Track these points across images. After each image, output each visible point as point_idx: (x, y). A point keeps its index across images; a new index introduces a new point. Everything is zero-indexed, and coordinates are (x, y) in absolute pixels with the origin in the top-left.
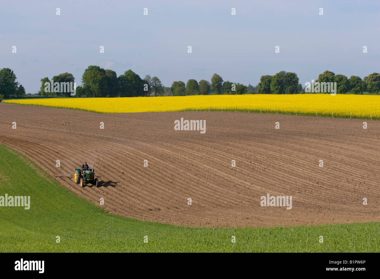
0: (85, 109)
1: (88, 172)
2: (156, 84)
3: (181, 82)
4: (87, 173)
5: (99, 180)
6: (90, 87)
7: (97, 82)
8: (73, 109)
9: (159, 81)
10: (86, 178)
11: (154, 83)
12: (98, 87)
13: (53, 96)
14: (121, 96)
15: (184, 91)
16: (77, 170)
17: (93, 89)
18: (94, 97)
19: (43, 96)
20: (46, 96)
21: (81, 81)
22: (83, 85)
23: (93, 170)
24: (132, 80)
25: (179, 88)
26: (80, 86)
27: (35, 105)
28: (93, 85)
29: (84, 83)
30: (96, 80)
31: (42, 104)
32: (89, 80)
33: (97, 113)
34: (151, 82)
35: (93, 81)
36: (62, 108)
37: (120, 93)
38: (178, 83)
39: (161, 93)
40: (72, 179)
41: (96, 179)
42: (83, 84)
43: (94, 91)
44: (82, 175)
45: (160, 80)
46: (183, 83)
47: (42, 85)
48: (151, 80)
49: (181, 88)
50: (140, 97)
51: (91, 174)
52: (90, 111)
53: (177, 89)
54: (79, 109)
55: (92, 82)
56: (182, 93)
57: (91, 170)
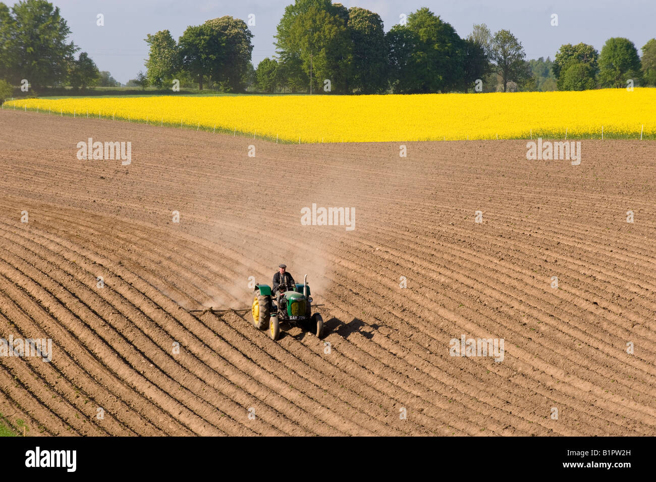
0: (245, 131)
1: (291, 295)
2: (505, 53)
3: (585, 45)
4: (288, 298)
5: (325, 319)
6: (301, 62)
7: (320, 48)
8: (209, 128)
9: (517, 44)
10: (287, 314)
11: (501, 49)
12: (325, 62)
13: (188, 89)
14: (397, 92)
15: (594, 78)
16: (259, 290)
17: (309, 67)
18: (313, 93)
19: (154, 88)
20: (163, 88)
21: (274, 43)
22: (279, 56)
23: (308, 288)
24: (429, 42)
25: (578, 65)
26: (271, 59)
27: (102, 117)
28: (310, 56)
29: (281, 50)
30: (318, 41)
31: (121, 113)
32: (297, 41)
33: (280, 141)
34: (491, 48)
35: (311, 44)
36: (178, 125)
37: (392, 82)
38: (574, 50)
39: (521, 83)
40: (245, 317)
41: (317, 315)
42: (278, 53)
43: (313, 75)
44: (275, 303)
45: (518, 42)
46: (591, 49)
47: (151, 55)
48: (491, 41)
49: (584, 65)
50: (458, 92)
51: (302, 302)
52: (257, 136)
53: (571, 70)
54: (227, 131)
55: (307, 45)
56: (586, 81)
57: (300, 289)
